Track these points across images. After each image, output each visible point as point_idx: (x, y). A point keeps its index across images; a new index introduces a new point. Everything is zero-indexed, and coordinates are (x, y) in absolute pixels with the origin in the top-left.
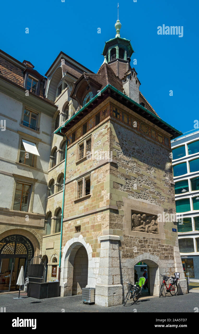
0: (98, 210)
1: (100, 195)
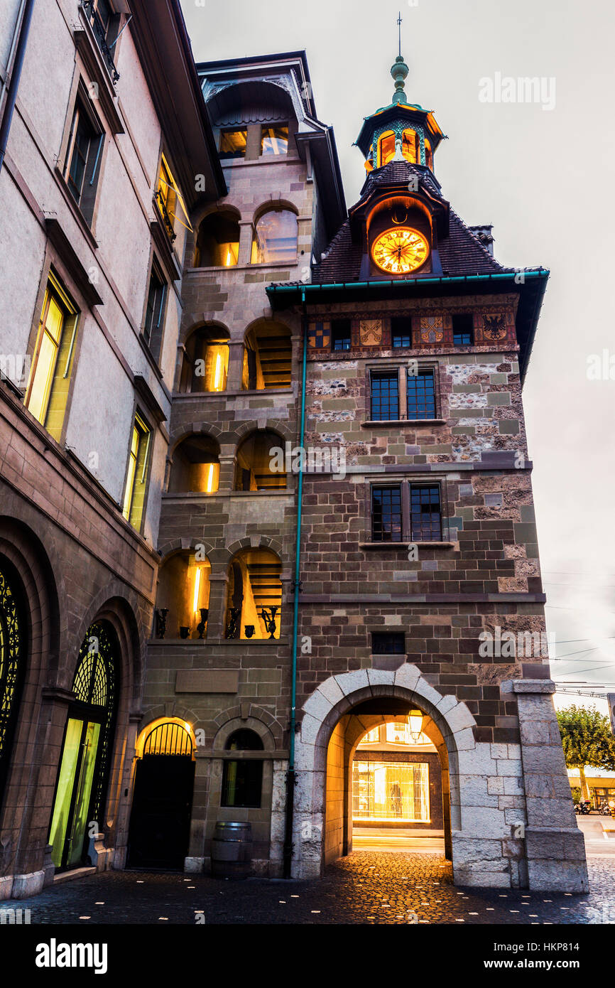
0: (492, 597)
1: (498, 555)
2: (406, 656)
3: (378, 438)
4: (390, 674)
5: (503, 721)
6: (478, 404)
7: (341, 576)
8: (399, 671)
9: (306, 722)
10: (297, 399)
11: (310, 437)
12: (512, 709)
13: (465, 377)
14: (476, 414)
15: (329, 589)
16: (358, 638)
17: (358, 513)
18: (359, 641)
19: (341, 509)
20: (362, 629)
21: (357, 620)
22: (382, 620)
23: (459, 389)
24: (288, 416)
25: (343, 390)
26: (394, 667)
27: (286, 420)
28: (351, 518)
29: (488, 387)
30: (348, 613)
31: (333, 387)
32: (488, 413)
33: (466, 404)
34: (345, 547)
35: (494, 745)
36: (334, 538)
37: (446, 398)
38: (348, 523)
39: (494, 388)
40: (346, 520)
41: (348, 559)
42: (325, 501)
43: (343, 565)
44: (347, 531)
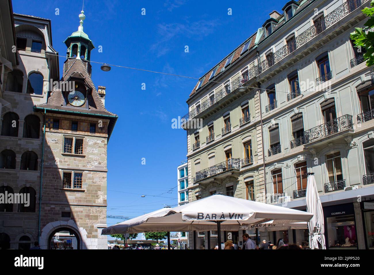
0: (94, 204)
1: (96, 194)
2: (71, 218)
3: (66, 158)
4: (66, 222)
5: (94, 233)
6: (95, 151)
7: (53, 197)
8: (68, 222)
9: (43, 234)
10: (42, 143)
11: (45, 155)
12: (96, 231)
13: (92, 143)
14: (94, 154)
15: (50, 200)
16: (58, 213)
17: (59, 179)
18: (58, 214)
19: (54, 178)
20: (59, 211)
21: (58, 208)
22: (65, 209)
23: (90, 146)
24: (38, 148)
25: (56, 142)
26: (67, 220)
27: (38, 149)
28: (57, 181)
29: (98, 147)
30: (55, 207)
31: (53, 141)
32: (97, 154)
33: (92, 151)
34: (55, 189)
35: (91, 239)
36: (52, 186)
37: (86, 149)
38: (56, 182)
39: (100, 147)
40: (55, 181)
41: (56, 192)
42: (49, 175)
43: (54, 194)
44: (56, 184)
